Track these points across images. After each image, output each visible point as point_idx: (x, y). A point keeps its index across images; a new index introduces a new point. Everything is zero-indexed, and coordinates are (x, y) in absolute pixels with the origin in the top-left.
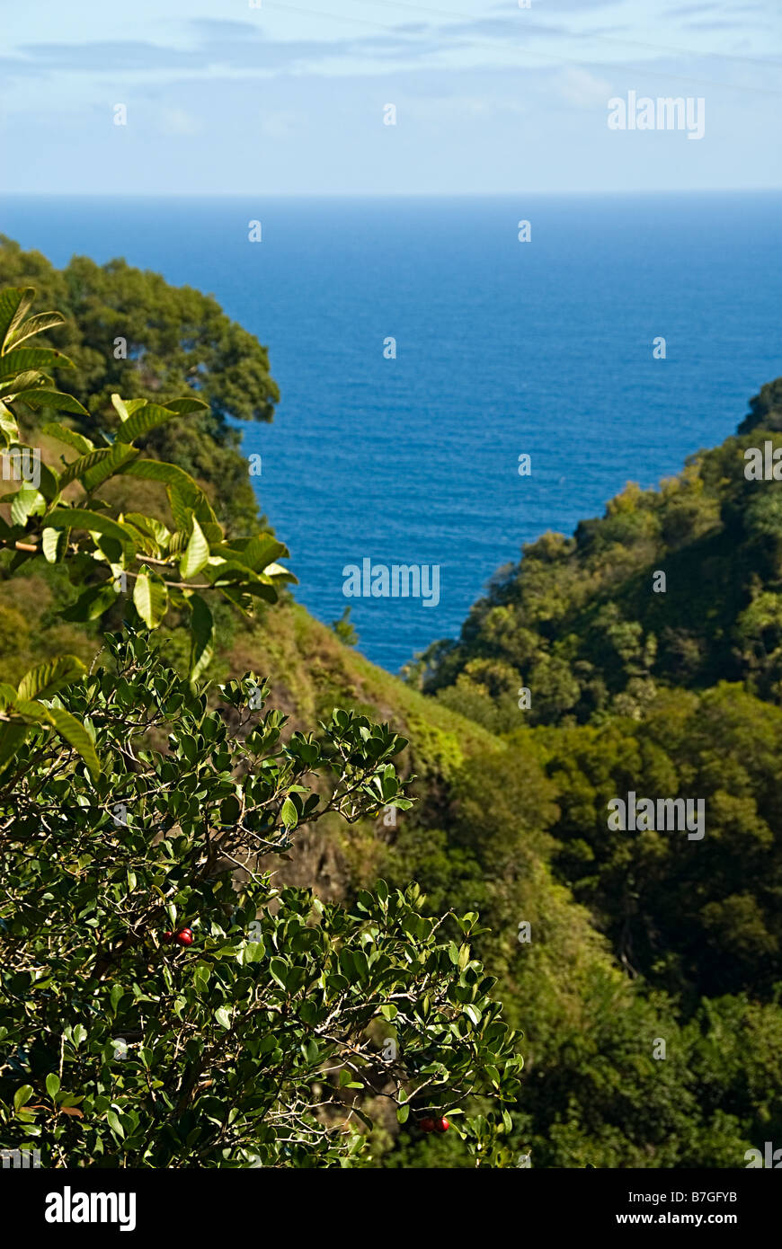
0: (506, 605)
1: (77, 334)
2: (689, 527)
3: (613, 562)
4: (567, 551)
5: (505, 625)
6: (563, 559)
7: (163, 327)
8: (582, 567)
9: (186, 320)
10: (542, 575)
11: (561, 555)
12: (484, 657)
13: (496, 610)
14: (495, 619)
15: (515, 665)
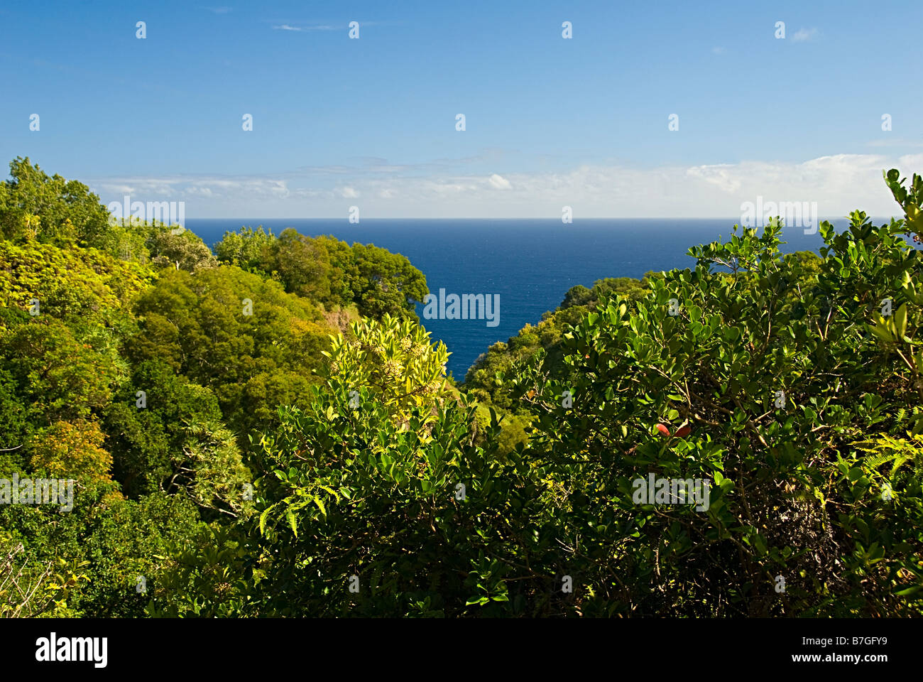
0: (483, 368)
1: (358, 272)
2: (551, 340)
3: (522, 353)
4: (505, 349)
5: (483, 376)
6: (504, 352)
7: (389, 268)
8: (511, 354)
9: (397, 266)
10: (497, 357)
11: (503, 350)
12: (476, 388)
13: (480, 371)
14: (480, 374)
15: (488, 391)
